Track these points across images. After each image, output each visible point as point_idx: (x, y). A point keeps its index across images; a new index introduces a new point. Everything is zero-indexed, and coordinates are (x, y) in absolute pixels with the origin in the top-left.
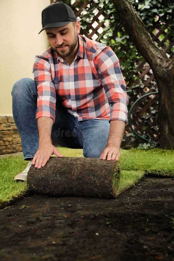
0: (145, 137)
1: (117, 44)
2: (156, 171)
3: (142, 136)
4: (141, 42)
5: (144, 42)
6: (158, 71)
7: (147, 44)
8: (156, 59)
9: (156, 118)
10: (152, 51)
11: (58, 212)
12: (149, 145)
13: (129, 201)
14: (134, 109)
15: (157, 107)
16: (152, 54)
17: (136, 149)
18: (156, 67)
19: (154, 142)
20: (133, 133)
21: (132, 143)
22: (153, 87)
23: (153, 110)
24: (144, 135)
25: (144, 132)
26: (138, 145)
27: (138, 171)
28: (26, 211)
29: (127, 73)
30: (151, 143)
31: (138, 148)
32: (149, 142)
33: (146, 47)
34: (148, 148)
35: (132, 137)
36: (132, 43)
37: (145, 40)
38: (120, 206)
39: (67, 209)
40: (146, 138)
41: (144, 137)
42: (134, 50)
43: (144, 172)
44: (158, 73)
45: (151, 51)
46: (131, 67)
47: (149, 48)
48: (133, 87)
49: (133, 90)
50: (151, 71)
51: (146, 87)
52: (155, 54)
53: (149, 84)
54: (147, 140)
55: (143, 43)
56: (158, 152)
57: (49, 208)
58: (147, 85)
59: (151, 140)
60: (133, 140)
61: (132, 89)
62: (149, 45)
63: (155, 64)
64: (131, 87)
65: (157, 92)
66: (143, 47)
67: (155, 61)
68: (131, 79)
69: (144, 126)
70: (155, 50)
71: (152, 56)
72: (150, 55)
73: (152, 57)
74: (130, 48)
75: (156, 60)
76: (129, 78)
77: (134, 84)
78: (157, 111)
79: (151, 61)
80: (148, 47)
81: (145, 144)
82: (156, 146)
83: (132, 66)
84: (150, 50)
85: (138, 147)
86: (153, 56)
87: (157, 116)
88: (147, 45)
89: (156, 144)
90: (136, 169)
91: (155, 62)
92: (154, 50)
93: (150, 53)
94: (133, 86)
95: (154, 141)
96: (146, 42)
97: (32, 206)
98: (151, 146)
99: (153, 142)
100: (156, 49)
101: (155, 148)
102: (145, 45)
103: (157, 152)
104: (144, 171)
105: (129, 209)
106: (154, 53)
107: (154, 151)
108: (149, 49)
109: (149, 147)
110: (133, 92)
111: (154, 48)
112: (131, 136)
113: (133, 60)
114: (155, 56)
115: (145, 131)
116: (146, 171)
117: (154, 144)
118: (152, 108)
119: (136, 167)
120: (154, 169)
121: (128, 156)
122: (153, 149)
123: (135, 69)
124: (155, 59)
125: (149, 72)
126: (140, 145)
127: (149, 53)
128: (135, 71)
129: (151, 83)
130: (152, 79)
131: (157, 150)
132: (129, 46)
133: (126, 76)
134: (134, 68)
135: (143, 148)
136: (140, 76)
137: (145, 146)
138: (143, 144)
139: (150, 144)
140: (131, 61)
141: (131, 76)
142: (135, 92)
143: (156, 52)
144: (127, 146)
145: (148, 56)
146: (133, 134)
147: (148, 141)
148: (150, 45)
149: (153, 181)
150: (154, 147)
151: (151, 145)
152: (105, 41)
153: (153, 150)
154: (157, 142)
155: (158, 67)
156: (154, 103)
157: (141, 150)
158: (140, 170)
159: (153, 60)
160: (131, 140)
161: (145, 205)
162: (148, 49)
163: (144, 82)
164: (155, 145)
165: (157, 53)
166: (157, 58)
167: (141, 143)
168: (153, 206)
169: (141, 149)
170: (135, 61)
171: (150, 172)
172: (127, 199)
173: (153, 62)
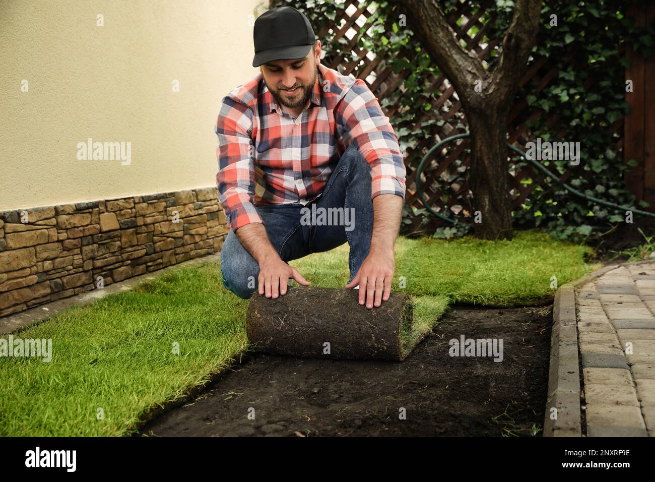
0: (447, 215)
1: (394, 47)
2: (470, 296)
3: (441, 214)
4: (436, 44)
5: (442, 43)
6: (469, 97)
7: (448, 47)
8: (465, 74)
9: (467, 179)
10: (457, 60)
11: (295, 406)
12: (454, 231)
13: (423, 373)
14: (427, 165)
15: (468, 159)
16: (458, 65)
17: (432, 238)
18: (465, 90)
19: (464, 225)
20: (425, 209)
21: (423, 227)
22: (461, 123)
23: (460, 166)
24: (445, 212)
25: (446, 207)
26: (435, 231)
27: (437, 297)
28: (236, 406)
29: (412, 99)
30: (458, 226)
31: (434, 236)
32: (455, 224)
33: (446, 54)
34: (452, 236)
35: (424, 215)
36: (419, 44)
37: (443, 41)
38: (409, 391)
39: (311, 398)
40: (449, 218)
41: (445, 215)
42: (423, 56)
43: (447, 299)
44: (469, 100)
45: (455, 60)
46: (418, 88)
47: (452, 54)
48: (424, 124)
49: (424, 131)
50: (455, 95)
51: (448, 124)
52: (463, 66)
53: (451, 118)
54: (452, 221)
55: (440, 46)
56: (471, 245)
57: (278, 395)
58: (449, 120)
59: (459, 221)
60: (425, 220)
61: (422, 128)
62: (451, 49)
63: (463, 84)
64: (420, 125)
65: (468, 132)
66: (441, 54)
67: (463, 78)
68: (419, 109)
69: (445, 194)
70: (462, 59)
71: (457, 69)
72: (453, 67)
73: (456, 72)
74: (418, 52)
75: (465, 77)
76: (415, 107)
77: (424, 118)
78: (469, 168)
79: (456, 78)
80: (449, 54)
81: (447, 229)
82: (467, 231)
83: (420, 87)
84: (453, 57)
85: (436, 234)
86: (459, 68)
87: (469, 176)
88: (447, 49)
89: (467, 228)
90: (434, 293)
91: (462, 81)
92: (460, 58)
93: (453, 63)
94: (423, 122)
95: (463, 223)
96: (445, 43)
97: (247, 392)
98: (459, 233)
99: (461, 223)
100: (464, 55)
101: (465, 237)
102: (444, 49)
103: (469, 243)
104: (447, 296)
105: (425, 399)
106: (460, 63)
107: (465, 242)
108: (451, 56)
109: (454, 234)
110: (423, 134)
111: (460, 54)
112: (422, 215)
113: (422, 74)
114: (462, 68)
115: (447, 204)
116: (451, 296)
117: (464, 227)
118: (459, 162)
119: (433, 289)
120: (466, 292)
121: (417, 256)
122: (462, 237)
123: (427, 91)
124: (463, 75)
125: (452, 95)
126: (438, 230)
127: (451, 64)
128: (427, 95)
129: (455, 116)
130: (458, 109)
131: (470, 240)
132: (414, 48)
133: (410, 104)
134: (424, 88)
135: (444, 237)
136: (435, 104)
137: (448, 232)
138: (444, 229)
139: (456, 228)
140: (419, 77)
141: (419, 103)
142: (428, 134)
143: (464, 61)
144: (415, 232)
145: (450, 69)
146: (426, 211)
147: (453, 223)
148: (454, 49)
149: (466, 317)
150: (464, 235)
151: (458, 231)
152: (371, 41)
153: (463, 240)
154: (470, 224)
155: (468, 90)
156: (463, 152)
157: (441, 241)
158: (442, 296)
159: (459, 76)
160: (422, 221)
161: (453, 389)
162: (449, 56)
163: (444, 115)
164: (465, 230)
165: (466, 63)
166: (467, 72)
167: (440, 227)
168: (468, 390)
169: (441, 239)
170: (425, 76)
171: (459, 299)
172: (420, 368)
173: (460, 80)
